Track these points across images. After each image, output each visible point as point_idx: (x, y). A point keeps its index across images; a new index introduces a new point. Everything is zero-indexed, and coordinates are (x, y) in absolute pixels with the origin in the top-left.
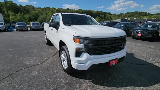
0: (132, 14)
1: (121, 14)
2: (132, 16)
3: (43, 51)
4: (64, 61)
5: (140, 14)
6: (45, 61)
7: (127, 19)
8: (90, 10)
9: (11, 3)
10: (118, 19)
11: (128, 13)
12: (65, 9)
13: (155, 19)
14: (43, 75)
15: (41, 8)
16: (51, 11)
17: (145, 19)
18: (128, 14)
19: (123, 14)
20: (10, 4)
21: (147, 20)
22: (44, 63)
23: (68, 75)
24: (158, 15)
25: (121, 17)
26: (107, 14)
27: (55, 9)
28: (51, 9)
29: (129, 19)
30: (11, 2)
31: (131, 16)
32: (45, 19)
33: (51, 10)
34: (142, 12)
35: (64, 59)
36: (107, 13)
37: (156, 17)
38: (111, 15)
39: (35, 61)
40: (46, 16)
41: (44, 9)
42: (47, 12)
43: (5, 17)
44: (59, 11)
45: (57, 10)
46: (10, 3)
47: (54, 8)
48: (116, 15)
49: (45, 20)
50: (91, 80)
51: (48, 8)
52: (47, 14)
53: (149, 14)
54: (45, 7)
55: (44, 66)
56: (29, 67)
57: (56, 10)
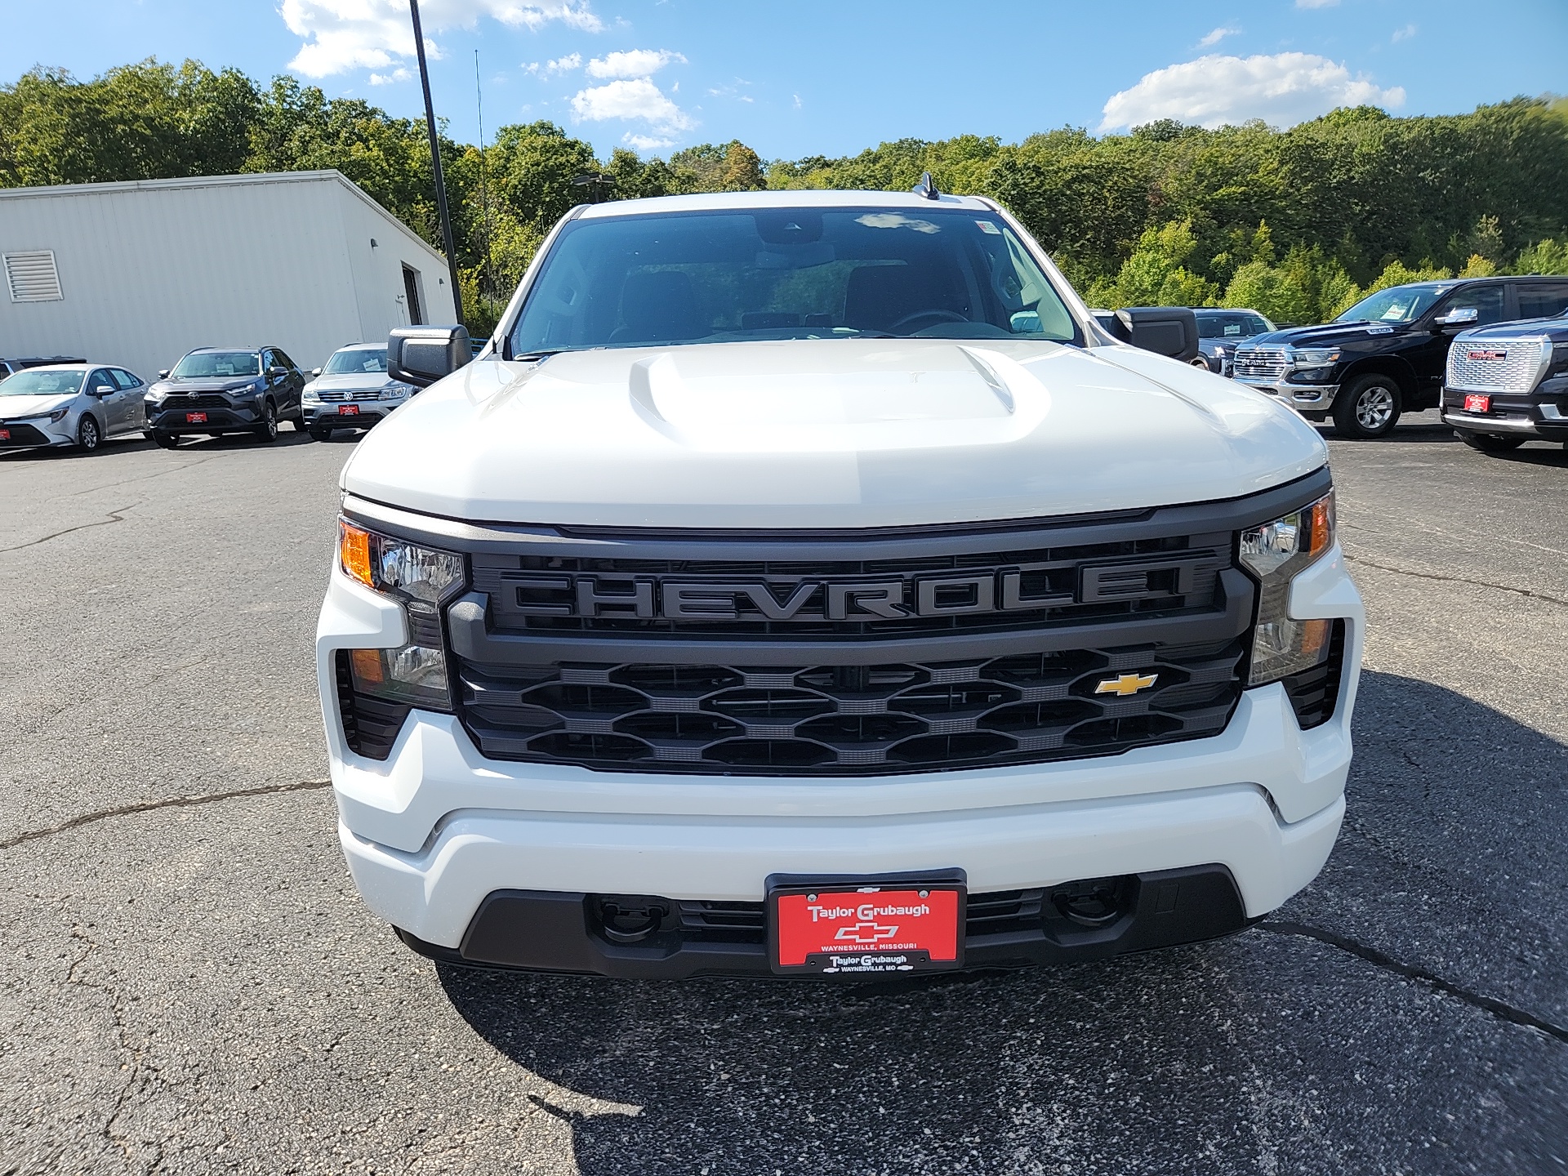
9: (546, 149)
12: (1117, 142)
15: (827, 165)
20: (537, 156)
27: (986, 150)
30: (547, 129)
43: (482, 291)
44: (1036, 169)
45: (1012, 167)
46: (539, 143)
47: (969, 140)
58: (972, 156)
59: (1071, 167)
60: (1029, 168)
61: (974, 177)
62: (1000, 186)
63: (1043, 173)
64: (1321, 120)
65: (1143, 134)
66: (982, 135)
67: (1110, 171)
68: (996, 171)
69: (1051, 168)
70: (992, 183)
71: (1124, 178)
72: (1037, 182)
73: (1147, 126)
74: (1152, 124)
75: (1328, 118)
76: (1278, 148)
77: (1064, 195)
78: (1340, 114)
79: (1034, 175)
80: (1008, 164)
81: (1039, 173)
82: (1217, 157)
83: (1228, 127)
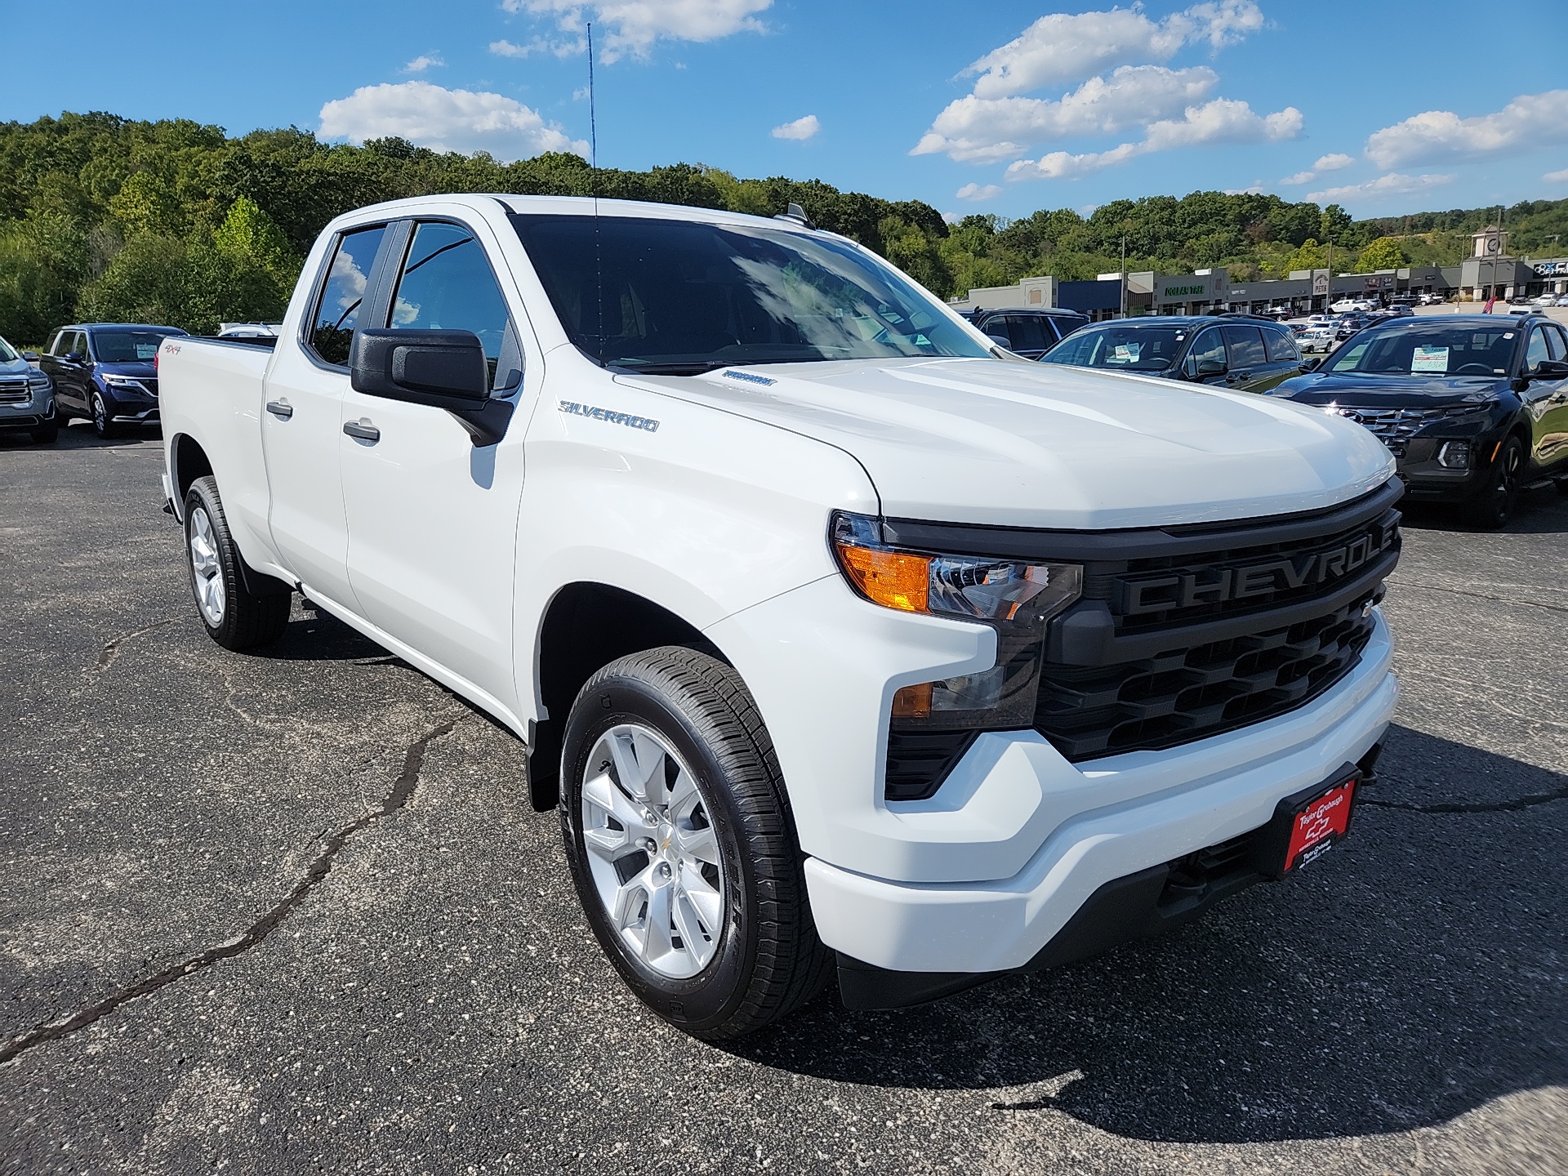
0: (1170, 222)
1: (1043, 217)
2: (1165, 246)
3: (210, 746)
4: (631, 865)
5: (1243, 220)
6: (302, 890)
7: (1115, 276)
8: (681, 167)
10: (1027, 283)
11: (1122, 209)
12: (352, 152)
13: (1404, 274)
14: (362, 1119)
16: (152, 165)
17: (1305, 275)
18: (1128, 225)
19: (1067, 219)
21: (1321, 287)
22: (291, 933)
23: (727, 1060)
24: (1429, 237)
25: (1047, 260)
26: (899, 222)
27: (210, 139)
28: (151, 141)
29: (1142, 282)
31: (1155, 239)
32: (72, 276)
33: (141, 151)
34: (1263, 204)
35: (639, 844)
36: (893, 210)
37: (1407, 260)
38: (942, 230)
39: (138, 909)
40: (78, 243)
41: (41, 138)
42: (90, 177)
44: (276, 167)
45: (247, 162)
47: (187, 125)
48: (997, 229)
49: (71, 299)
50: (1052, 1087)
51: (96, 122)
52: (87, 212)
53: (1340, 220)
54: (56, 117)
55: (321, 970)
56: (81, 1023)
57: (217, 160)
58: (193, 144)
59: (315, 171)
60: (268, 166)
61: (201, 167)
62: (237, 181)
63: (284, 174)
64: (536, 161)
65: (375, 147)
66: (203, 121)
67: (357, 181)
68: (228, 163)
69: (293, 169)
70: (226, 176)
71: (371, 190)
72: (278, 182)
73: (379, 141)
74: (383, 139)
75: (541, 160)
76: (508, 181)
77: (311, 199)
78: (550, 157)
79: (275, 174)
80: (242, 158)
81: (280, 174)
82: (457, 182)
83: (453, 154)
